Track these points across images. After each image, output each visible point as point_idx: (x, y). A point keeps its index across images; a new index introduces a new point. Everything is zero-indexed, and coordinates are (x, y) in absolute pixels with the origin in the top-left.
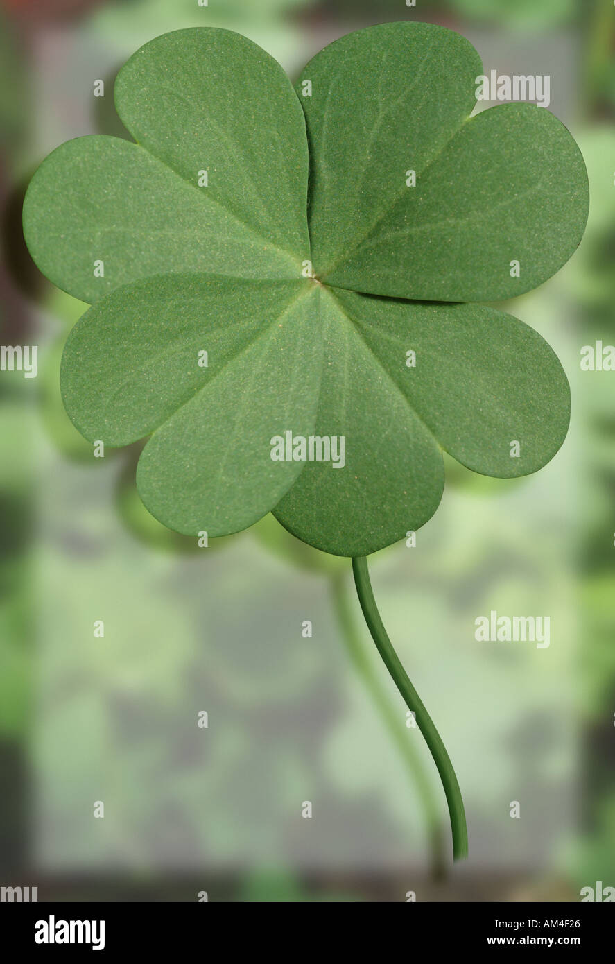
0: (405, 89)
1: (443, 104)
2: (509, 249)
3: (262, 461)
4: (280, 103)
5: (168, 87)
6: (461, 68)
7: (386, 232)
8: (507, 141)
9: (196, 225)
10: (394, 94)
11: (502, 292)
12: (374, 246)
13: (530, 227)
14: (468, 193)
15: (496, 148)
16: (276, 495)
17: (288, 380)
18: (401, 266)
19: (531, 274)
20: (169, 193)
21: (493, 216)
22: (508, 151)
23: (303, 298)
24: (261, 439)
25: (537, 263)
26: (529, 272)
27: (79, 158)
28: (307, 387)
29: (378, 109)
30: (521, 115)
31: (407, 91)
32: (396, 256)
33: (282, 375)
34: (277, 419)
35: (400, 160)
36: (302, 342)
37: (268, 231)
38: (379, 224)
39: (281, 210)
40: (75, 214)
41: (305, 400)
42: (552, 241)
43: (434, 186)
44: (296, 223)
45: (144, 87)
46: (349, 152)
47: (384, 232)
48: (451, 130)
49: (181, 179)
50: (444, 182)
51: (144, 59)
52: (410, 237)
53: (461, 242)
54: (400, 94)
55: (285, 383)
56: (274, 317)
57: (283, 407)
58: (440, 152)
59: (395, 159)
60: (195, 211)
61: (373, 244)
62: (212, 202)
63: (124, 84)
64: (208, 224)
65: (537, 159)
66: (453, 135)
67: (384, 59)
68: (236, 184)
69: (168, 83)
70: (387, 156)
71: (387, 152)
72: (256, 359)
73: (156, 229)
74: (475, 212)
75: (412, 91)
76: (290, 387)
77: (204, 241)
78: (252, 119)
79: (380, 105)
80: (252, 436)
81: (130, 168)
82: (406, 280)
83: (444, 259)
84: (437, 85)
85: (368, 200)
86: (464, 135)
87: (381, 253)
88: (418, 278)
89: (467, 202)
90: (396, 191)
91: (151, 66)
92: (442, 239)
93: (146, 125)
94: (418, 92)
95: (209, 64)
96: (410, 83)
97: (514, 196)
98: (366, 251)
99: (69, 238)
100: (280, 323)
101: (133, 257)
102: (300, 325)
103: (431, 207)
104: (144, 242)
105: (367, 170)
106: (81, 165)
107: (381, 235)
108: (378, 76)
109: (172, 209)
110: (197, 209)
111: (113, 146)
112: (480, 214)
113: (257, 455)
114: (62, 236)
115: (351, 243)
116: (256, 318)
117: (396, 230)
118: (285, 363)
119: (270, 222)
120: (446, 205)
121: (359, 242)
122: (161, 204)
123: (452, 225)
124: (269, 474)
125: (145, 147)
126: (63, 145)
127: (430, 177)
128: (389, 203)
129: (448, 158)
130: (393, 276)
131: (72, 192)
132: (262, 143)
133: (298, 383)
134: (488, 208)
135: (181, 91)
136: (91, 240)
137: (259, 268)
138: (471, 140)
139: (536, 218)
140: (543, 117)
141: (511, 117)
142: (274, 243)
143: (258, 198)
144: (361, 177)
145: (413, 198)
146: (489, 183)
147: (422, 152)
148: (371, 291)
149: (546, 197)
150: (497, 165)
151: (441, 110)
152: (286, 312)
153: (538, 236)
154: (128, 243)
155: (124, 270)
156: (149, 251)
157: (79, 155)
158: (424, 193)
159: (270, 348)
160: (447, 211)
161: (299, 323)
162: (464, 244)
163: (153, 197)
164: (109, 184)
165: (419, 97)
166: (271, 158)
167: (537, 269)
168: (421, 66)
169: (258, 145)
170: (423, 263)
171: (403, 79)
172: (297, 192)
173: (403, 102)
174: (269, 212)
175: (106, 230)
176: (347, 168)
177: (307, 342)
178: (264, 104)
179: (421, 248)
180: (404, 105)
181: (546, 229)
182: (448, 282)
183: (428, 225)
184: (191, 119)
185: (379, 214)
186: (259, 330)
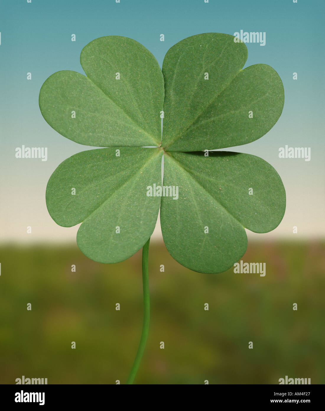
0: (215, 59)
1: (231, 65)
2: (255, 120)
3: (130, 234)
4: (153, 72)
5: (103, 57)
6: (239, 51)
7: (202, 121)
8: (256, 78)
9: (109, 114)
10: (210, 61)
11: (253, 138)
12: (195, 128)
13: (264, 110)
14: (240, 99)
15: (252, 81)
16: (136, 249)
17: (144, 198)
18: (209, 135)
19: (264, 129)
20: (99, 99)
21: (250, 108)
22: (256, 82)
23: (154, 158)
24: (130, 225)
25: (266, 124)
26: (263, 128)
27: (63, 78)
28: (153, 202)
29: (202, 68)
30: (261, 68)
31: (216, 60)
32: (206, 131)
33: (141, 196)
34: (138, 216)
35: (211, 88)
36: (153, 180)
37: (142, 124)
38: (199, 118)
39: (149, 117)
40: (59, 99)
41: (152, 208)
42: (272, 115)
43: (226, 98)
44: (156, 124)
45: (92, 56)
46: (186, 87)
47: (201, 121)
48: (234, 75)
49: (105, 94)
50: (230, 96)
51: (94, 45)
52: (214, 121)
53: (236, 120)
54: (213, 61)
55: (143, 200)
56: (138, 168)
57: (141, 211)
58: (229, 84)
59: (209, 88)
60: (109, 109)
61: (195, 127)
62: (117, 107)
63: (85, 53)
64: (115, 115)
65: (267, 84)
66: (235, 77)
67: (207, 47)
68: (129, 101)
69: (103, 56)
70: (205, 87)
71: (205, 85)
72: (129, 189)
73: (92, 112)
74: (243, 107)
75: (218, 60)
76: (145, 202)
77: (112, 122)
78: (139, 76)
79: (204, 66)
80: (126, 224)
81: (83, 86)
82: (210, 141)
83: (229, 129)
84: (229, 58)
85: (194, 107)
86: (239, 77)
87: (199, 131)
88: (216, 139)
89: (239, 103)
90: (208, 102)
91: (96, 48)
92: (228, 120)
93: (92, 71)
94: (221, 60)
95: (121, 51)
96: (218, 57)
97: (258, 99)
98: (191, 131)
99: (56, 108)
100: (141, 171)
101: (81, 121)
102: (152, 171)
103: (224, 107)
104: (86, 116)
105: (195, 94)
106: (64, 81)
107: (199, 122)
108: (204, 54)
109: (99, 106)
110: (110, 108)
111: (77, 76)
112: (245, 107)
113: (128, 232)
114: (54, 106)
115: (183, 129)
116: (129, 170)
117: (207, 119)
118: (143, 191)
119: (143, 121)
120: (230, 105)
121: (188, 127)
122: (95, 103)
123: (233, 114)
124: (133, 240)
125: (91, 79)
126: (58, 72)
127: (224, 95)
128: (205, 107)
129: (232, 86)
130: (204, 141)
131: (59, 90)
132: (143, 87)
133: (149, 200)
134: (248, 105)
135: (108, 60)
136: (65, 110)
137: (136, 139)
138: (242, 79)
139: (266, 106)
140: (269, 69)
141: (258, 69)
142: (144, 130)
143: (138, 110)
144: (191, 97)
145: (216, 104)
146: (249, 95)
147: (221, 84)
148: (192, 150)
149: (270, 98)
150: (252, 88)
151: (230, 67)
152: (145, 166)
153: (267, 113)
154: (79, 115)
155: (77, 125)
156: (88, 120)
157: (63, 77)
158: (221, 101)
159: (136, 184)
160: (231, 108)
161: (151, 170)
162: (237, 121)
163: (92, 99)
164: (74, 91)
165: (221, 62)
166: (146, 94)
167: (266, 126)
168: (223, 50)
169: (141, 88)
170: (219, 132)
171: (215, 55)
172: (157, 111)
173: (214, 64)
174: (143, 117)
175: (71, 108)
176: (185, 94)
177: (155, 180)
178: (145, 71)
179: (218, 126)
180: (214, 65)
181: (270, 110)
182: (230, 139)
183: (222, 115)
184: (112, 72)
185: (199, 113)
186: (131, 175)
